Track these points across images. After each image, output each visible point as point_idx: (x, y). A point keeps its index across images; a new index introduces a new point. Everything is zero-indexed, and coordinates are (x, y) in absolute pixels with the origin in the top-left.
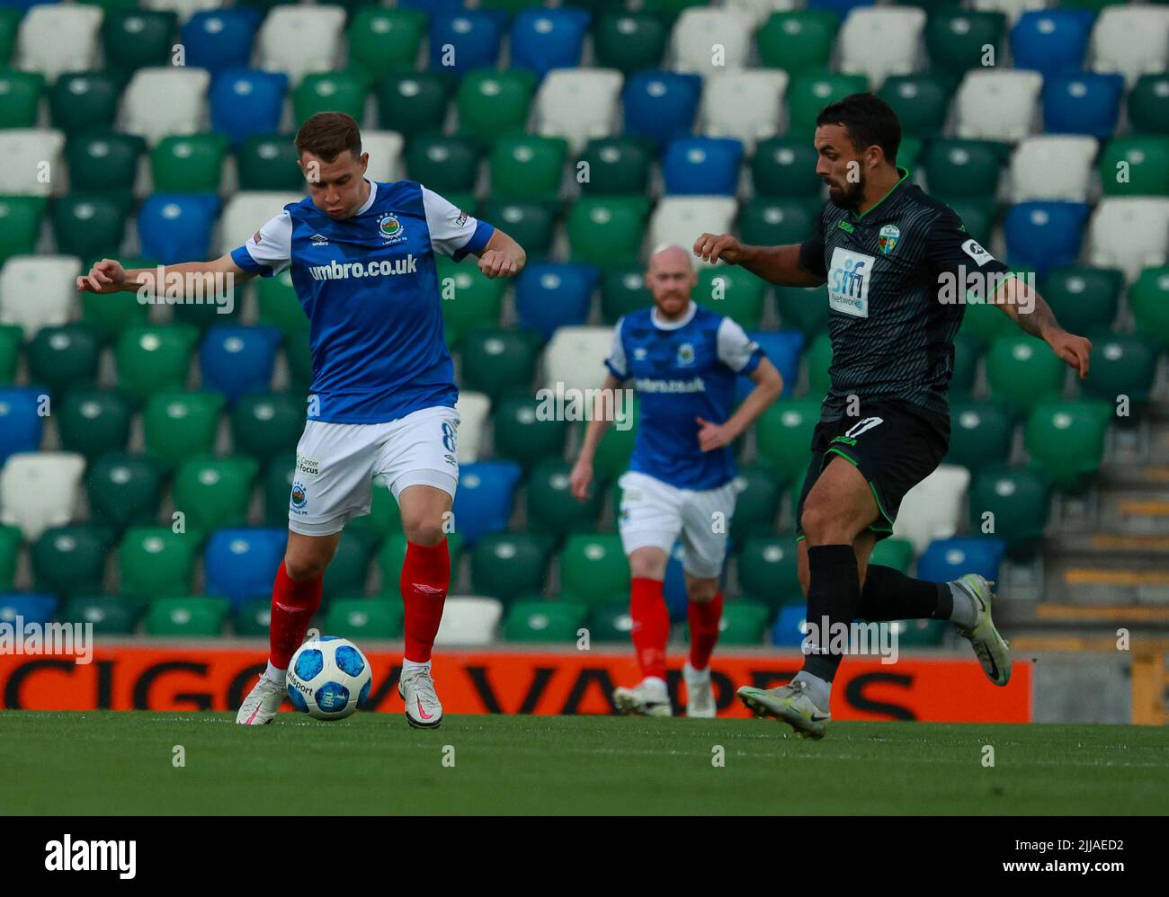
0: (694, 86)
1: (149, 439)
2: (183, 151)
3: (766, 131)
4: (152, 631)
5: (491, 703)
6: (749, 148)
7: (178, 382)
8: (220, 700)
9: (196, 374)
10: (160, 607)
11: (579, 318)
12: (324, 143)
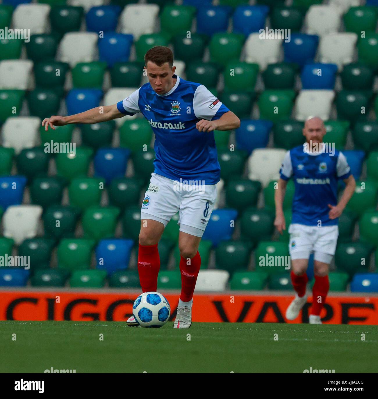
0: (316, 40)
1: (71, 199)
2: (86, 69)
3: (348, 60)
4: (72, 285)
5: (224, 318)
6: (340, 68)
7: (85, 174)
8: (102, 316)
9: (92, 170)
10: (76, 274)
11: (264, 145)
12: (157, 57)
